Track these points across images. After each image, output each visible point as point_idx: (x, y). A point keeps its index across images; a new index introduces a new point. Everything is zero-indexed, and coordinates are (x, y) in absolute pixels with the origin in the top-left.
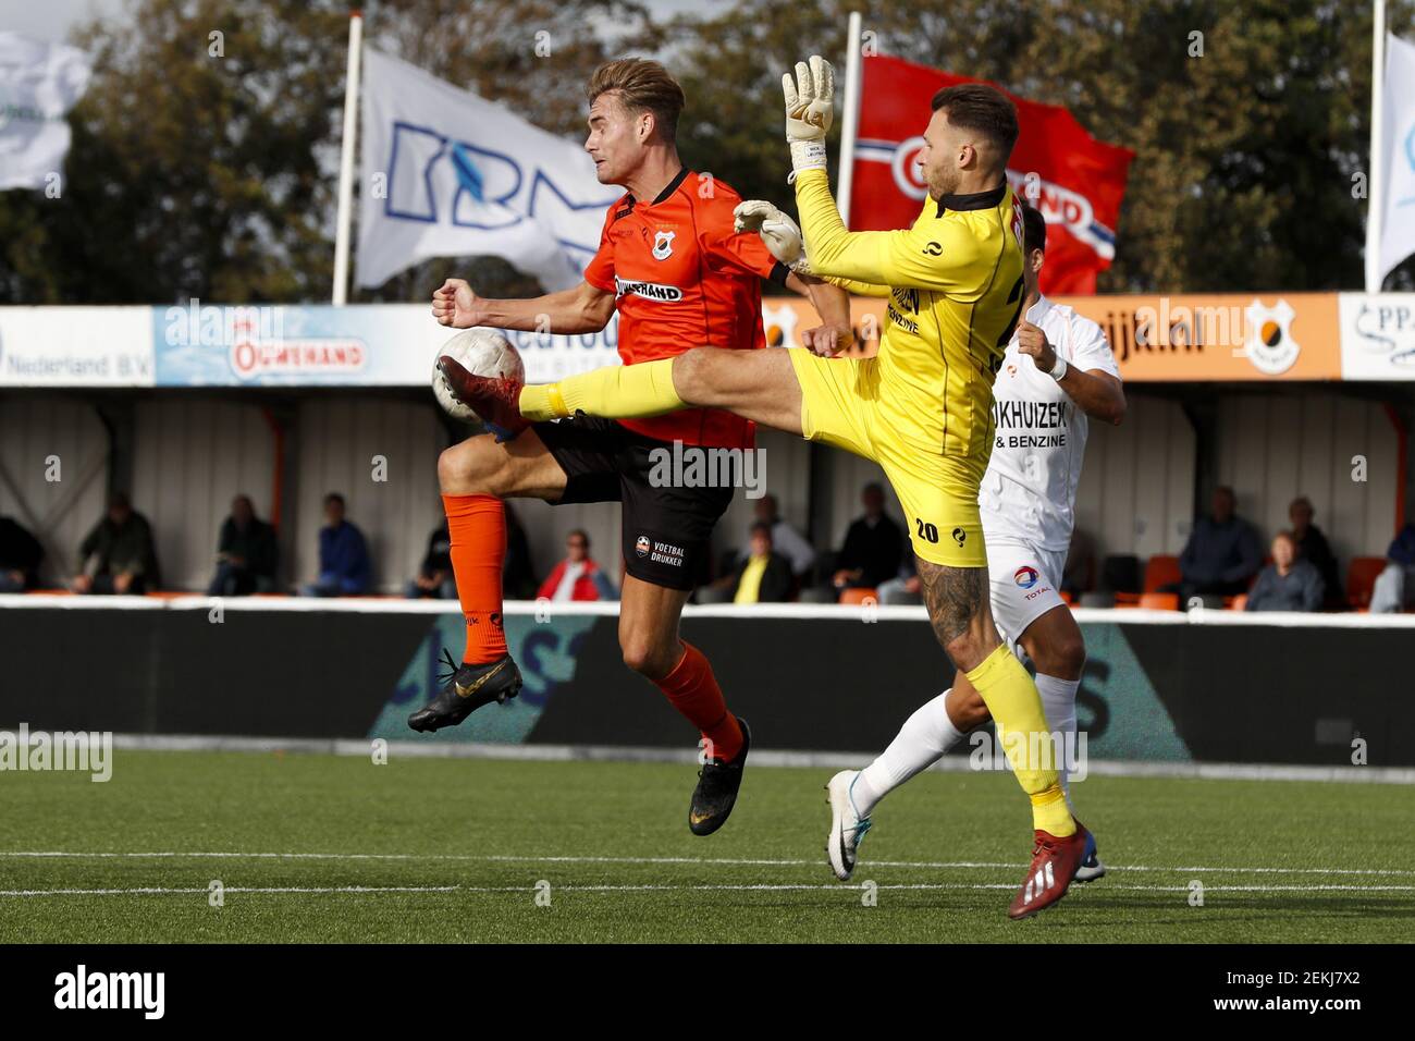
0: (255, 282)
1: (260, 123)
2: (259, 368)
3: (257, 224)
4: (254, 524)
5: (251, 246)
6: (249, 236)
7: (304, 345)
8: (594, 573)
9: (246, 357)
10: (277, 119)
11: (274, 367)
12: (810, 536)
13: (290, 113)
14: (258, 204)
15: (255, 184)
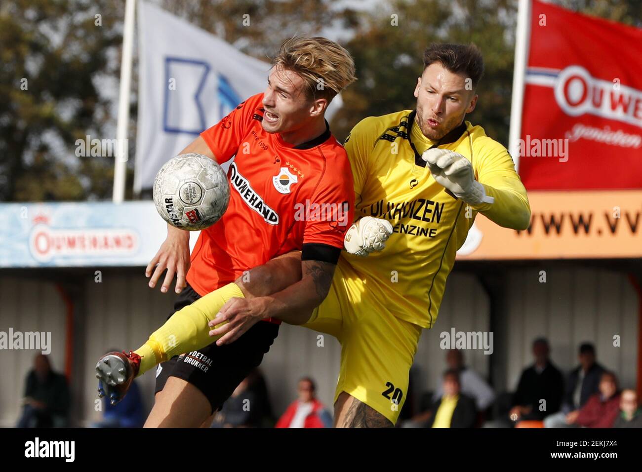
0: (49, 185)
1: (52, 59)
2: (53, 252)
3: (51, 139)
4: (51, 376)
5: (46, 157)
6: (44, 148)
7: (89, 234)
8: (320, 411)
9: (43, 243)
10: (66, 56)
11: (66, 251)
12: (490, 381)
13: (76, 51)
14: (50, 122)
15: (48, 107)
